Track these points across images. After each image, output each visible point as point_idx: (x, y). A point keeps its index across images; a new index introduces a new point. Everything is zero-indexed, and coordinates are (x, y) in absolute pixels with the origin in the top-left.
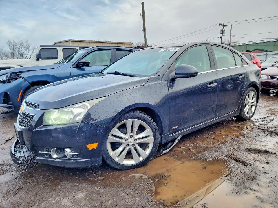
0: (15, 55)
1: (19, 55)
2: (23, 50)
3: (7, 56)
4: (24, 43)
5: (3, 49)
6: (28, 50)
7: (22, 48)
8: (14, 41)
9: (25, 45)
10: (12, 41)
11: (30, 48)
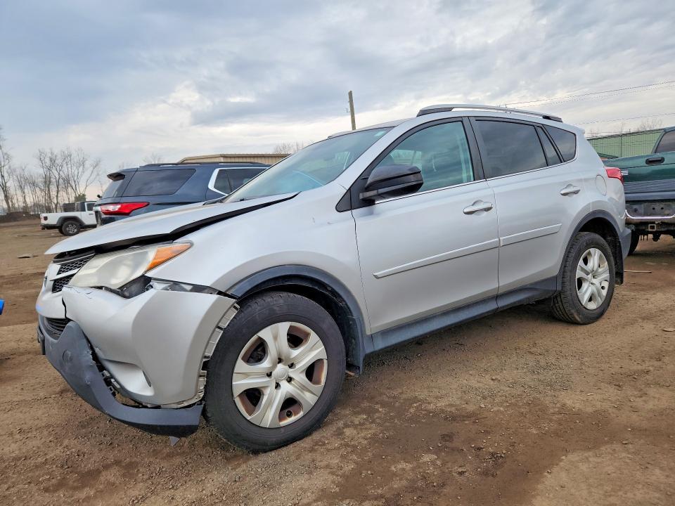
0: (53, 180)
1: (61, 181)
2: (70, 169)
3: (34, 184)
4: (74, 155)
5: (25, 167)
6: (81, 169)
7: (69, 166)
8: (51, 149)
9: (75, 158)
10: (48, 151)
11: (87, 164)
